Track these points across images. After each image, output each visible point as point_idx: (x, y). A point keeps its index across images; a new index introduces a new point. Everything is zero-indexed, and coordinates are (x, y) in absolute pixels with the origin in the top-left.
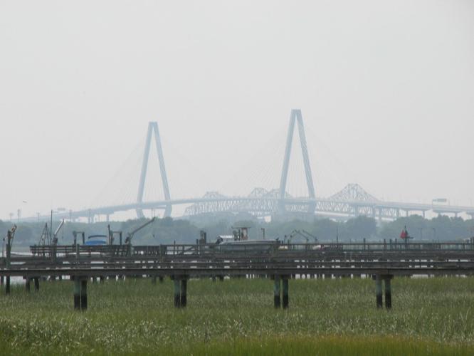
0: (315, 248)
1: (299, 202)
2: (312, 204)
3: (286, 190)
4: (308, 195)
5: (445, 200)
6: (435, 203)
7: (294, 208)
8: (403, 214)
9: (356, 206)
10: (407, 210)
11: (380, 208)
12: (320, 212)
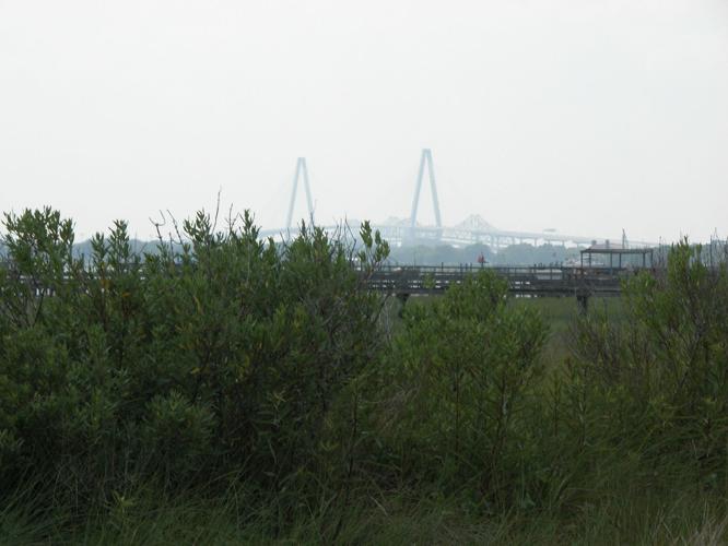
0: (395, 270)
1: (427, 230)
2: (439, 232)
3: (417, 219)
4: (435, 223)
5: (553, 230)
6: (546, 233)
7: (423, 235)
8: (518, 242)
9: (477, 234)
10: (521, 238)
11: (498, 236)
12: (445, 239)
